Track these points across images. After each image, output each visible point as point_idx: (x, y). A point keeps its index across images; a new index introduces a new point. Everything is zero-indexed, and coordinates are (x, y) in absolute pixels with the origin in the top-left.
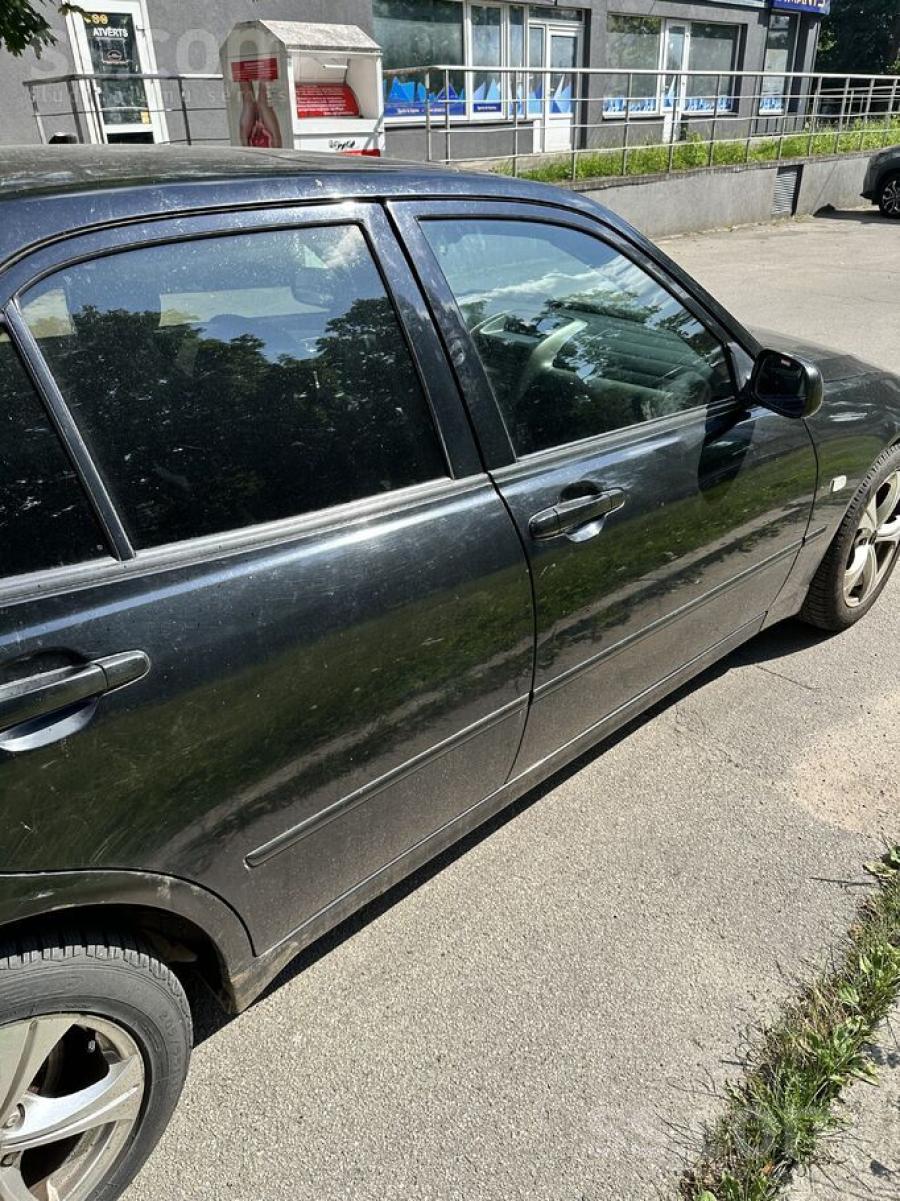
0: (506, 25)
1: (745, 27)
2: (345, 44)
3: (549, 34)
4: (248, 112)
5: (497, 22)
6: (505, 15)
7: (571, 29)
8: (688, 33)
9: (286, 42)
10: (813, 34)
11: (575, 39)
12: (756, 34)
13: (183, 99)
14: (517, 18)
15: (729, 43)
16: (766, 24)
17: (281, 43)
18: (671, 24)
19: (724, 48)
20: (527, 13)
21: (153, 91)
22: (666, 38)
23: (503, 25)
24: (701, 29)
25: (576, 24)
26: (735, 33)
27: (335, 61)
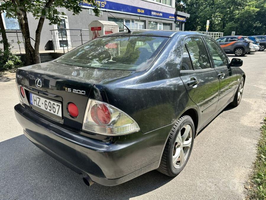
0: (131, 23)
1: (172, 24)
2: (113, 25)
3: (139, 24)
4: (94, 35)
5: (129, 22)
6: (131, 21)
7: (142, 24)
8: (162, 25)
9: (103, 24)
10: (183, 25)
11: (143, 25)
12: (174, 25)
13: (81, 33)
14: (133, 22)
15: (169, 26)
16: (176, 23)
17: (102, 24)
18: (159, 23)
19: (169, 27)
20: (135, 21)
21: (68, 32)
22: (158, 25)
23: (130, 23)
24: (165, 24)
25: (143, 23)
26: (170, 25)
27: (111, 27)
